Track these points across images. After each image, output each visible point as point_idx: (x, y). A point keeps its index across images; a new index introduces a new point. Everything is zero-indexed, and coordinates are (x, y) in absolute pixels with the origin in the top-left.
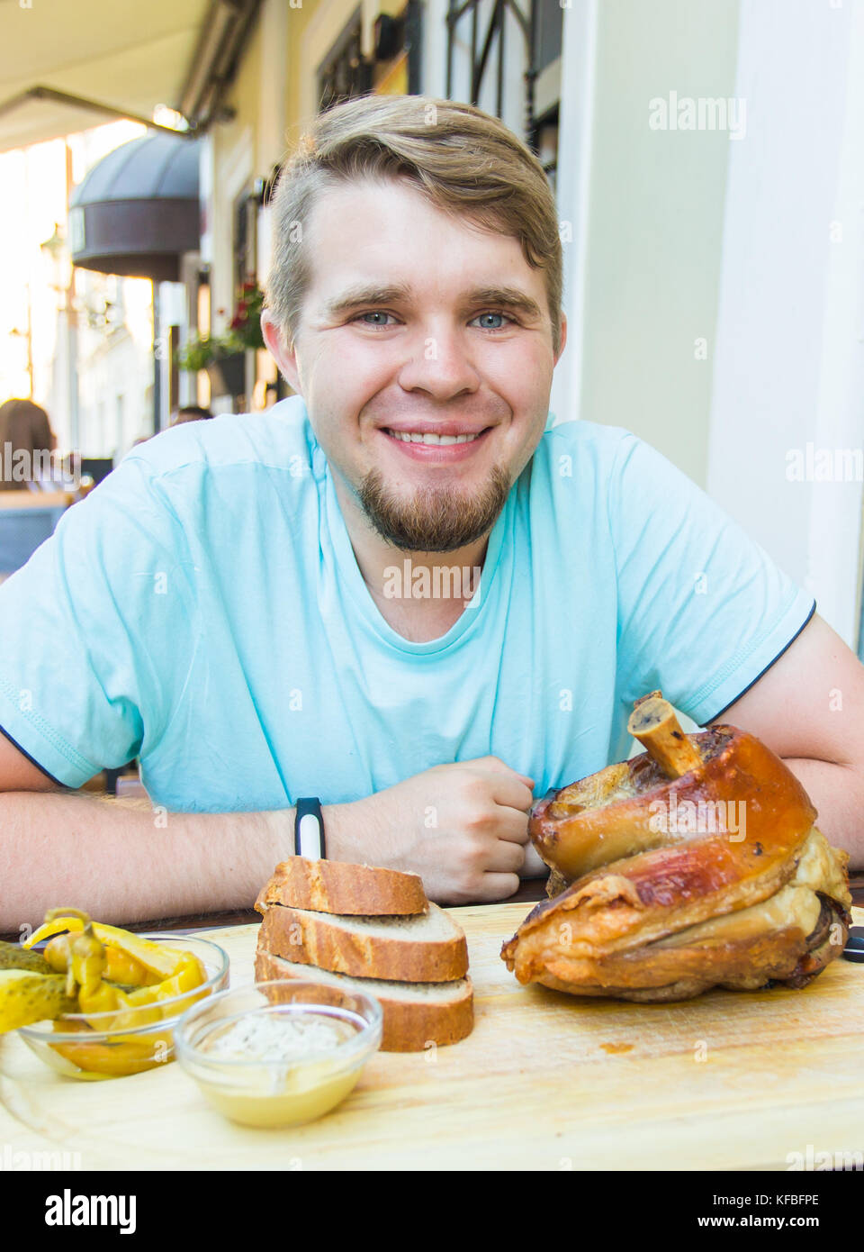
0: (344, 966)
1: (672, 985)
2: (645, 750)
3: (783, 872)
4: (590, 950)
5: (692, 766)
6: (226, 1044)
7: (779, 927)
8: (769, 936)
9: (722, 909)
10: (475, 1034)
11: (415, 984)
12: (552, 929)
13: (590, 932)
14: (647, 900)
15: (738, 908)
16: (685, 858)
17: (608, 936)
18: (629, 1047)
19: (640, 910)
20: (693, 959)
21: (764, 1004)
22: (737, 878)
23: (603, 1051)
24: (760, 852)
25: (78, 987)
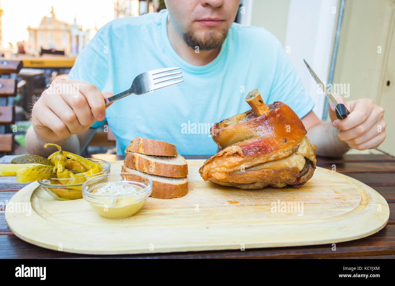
0: (146, 171)
1: (254, 183)
3: (293, 149)
4: (225, 170)
5: (265, 112)
6: (100, 190)
7: (291, 167)
8: (287, 169)
9: (271, 159)
10: (187, 195)
11: (169, 178)
12: (214, 163)
13: (226, 164)
14: (245, 154)
15: (277, 160)
16: (260, 142)
17: (231, 165)
18: (237, 202)
19: (243, 157)
20: (260, 175)
21: (284, 193)
22: (277, 149)
23: (228, 203)
24: (286, 141)
25: (56, 170)
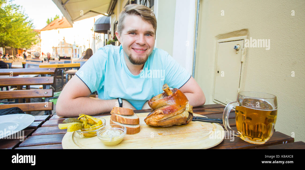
0: (122, 122)
1: (168, 125)
2: (164, 92)
3: (184, 109)
4: (156, 120)
5: (171, 94)
6: (104, 134)
7: (183, 117)
8: (182, 118)
9: (175, 114)
10: (140, 132)
11: (132, 125)
12: (151, 117)
13: (156, 118)
14: (165, 113)
15: (178, 114)
16: (170, 107)
17: (159, 118)
18: (162, 134)
19: (164, 115)
20: (171, 122)
21: (181, 127)
22: (177, 110)
23: (158, 134)
24: (181, 106)
25: (84, 125)
